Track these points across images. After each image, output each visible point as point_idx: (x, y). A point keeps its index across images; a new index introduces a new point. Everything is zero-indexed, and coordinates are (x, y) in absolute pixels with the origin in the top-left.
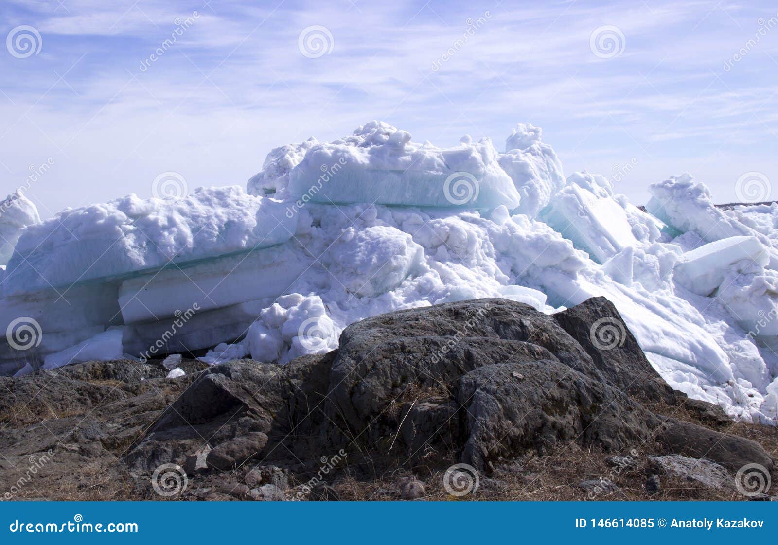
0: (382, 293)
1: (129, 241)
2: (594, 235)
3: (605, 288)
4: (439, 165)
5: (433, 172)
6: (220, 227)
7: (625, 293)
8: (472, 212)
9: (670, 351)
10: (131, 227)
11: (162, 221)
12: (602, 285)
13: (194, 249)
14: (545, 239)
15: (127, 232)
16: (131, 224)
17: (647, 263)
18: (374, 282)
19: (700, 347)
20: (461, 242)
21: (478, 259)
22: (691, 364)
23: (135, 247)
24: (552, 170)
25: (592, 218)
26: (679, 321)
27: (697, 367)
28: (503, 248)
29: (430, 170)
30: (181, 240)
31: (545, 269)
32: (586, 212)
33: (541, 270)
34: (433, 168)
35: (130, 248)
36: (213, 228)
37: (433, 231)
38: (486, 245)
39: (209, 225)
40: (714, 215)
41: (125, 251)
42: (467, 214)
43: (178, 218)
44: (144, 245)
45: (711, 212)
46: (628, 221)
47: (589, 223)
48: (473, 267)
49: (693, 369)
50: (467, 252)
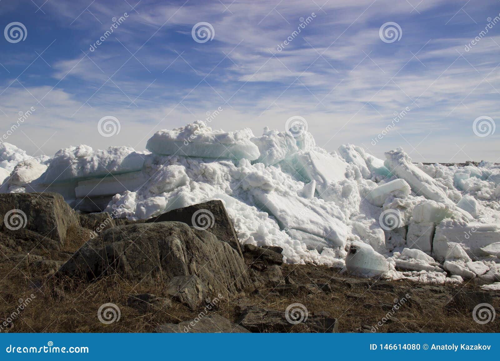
0: (161, 193)
1: (74, 166)
2: (313, 174)
3: (288, 199)
4: (211, 140)
5: (207, 143)
6: (109, 162)
7: (301, 202)
8: (228, 161)
9: (309, 230)
10: (76, 161)
11: (89, 159)
12: (287, 197)
13: (97, 171)
14: (256, 174)
15: (74, 163)
16: (76, 160)
17: (335, 189)
18: (159, 188)
19: (329, 229)
20: (209, 173)
21: (218, 181)
22: (322, 237)
23: (76, 169)
24: (289, 143)
25: (314, 166)
26: (326, 217)
27: (326, 239)
28: (237, 178)
29: (206, 142)
30: (93, 167)
31: (255, 188)
32: (312, 163)
33: (254, 188)
34: (208, 141)
35: (73, 169)
36: (106, 163)
37: (199, 168)
38: (226, 176)
39: (105, 161)
40: (404, 168)
41: (72, 170)
42: (223, 162)
43: (95, 158)
44: (80, 168)
45: (403, 167)
46: (346, 169)
47: (311, 168)
48: (214, 184)
49: (323, 240)
50: (212, 178)
